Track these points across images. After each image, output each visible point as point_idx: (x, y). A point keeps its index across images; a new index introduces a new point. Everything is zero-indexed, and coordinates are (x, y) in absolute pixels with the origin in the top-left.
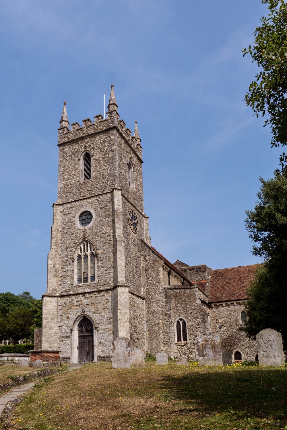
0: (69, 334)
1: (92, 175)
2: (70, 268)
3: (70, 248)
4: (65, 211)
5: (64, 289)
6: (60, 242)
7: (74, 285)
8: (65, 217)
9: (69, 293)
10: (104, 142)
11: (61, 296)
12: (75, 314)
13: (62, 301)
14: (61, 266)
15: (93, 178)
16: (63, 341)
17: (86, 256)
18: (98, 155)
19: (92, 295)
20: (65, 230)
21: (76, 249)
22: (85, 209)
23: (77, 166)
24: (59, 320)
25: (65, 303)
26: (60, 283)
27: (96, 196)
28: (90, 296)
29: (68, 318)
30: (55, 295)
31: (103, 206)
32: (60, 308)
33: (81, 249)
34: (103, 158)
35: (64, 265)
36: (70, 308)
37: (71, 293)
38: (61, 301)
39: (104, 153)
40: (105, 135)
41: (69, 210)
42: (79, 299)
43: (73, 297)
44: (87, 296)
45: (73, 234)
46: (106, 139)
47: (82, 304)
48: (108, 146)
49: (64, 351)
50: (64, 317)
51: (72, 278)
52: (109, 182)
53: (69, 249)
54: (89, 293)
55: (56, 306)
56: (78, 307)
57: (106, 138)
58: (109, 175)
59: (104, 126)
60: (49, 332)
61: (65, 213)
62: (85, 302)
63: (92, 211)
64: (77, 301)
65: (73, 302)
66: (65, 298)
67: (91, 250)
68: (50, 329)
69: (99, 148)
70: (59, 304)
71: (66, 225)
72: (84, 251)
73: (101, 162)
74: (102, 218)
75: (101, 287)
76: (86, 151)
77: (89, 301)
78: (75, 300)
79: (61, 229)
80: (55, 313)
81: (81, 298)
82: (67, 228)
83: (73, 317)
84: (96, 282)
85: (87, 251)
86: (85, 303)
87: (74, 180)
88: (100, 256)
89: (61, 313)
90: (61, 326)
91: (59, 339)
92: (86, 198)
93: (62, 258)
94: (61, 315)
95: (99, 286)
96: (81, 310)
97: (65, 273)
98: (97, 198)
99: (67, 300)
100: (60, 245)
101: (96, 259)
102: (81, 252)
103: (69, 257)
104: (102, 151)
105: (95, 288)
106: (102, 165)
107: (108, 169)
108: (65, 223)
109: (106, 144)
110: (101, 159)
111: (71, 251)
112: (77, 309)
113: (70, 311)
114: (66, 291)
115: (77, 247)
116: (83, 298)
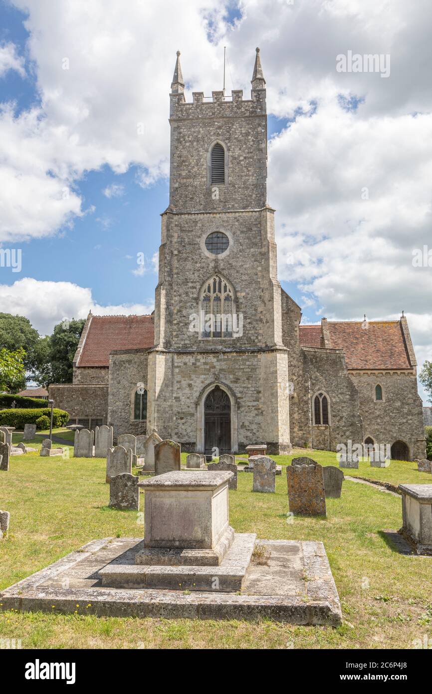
0: (192, 410)
1: (229, 179)
3: (192, 282)
4: (184, 226)
5: (183, 343)
6: (175, 271)
7: (199, 339)
8: (183, 235)
9: (190, 349)
10: (247, 134)
11: (179, 353)
12: (202, 382)
13: (180, 360)
15: (230, 184)
16: (182, 418)
18: (237, 152)
19: (230, 356)
20: (184, 254)
21: (201, 286)
22: (218, 228)
23: (202, 160)
24: (176, 388)
25: (185, 364)
27: (235, 213)
28: (226, 357)
29: (190, 385)
31: (245, 229)
32: (177, 370)
33: (209, 288)
34: (245, 158)
35: (181, 307)
36: (194, 371)
37: (194, 349)
38: (178, 360)
39: (246, 151)
40: (248, 124)
41: (189, 224)
42: (209, 361)
43: (199, 356)
44: (221, 356)
45: (196, 262)
46: (250, 130)
47: (214, 368)
49: (185, 433)
50: (185, 383)
52: (254, 196)
53: (190, 285)
54: (224, 353)
55: (171, 367)
56: (207, 372)
57: (251, 128)
58: (256, 186)
59: (247, 110)
60: (162, 406)
61: (184, 228)
62: (218, 365)
63: (229, 234)
64: (205, 363)
65: (198, 364)
66: (185, 357)
67: (225, 291)
68: (165, 400)
69: (239, 141)
70: (176, 364)
71: (184, 246)
72: (215, 292)
73: (242, 163)
74: (245, 247)
75: (243, 346)
76: (218, 140)
77: (224, 365)
78: (202, 361)
79: (176, 252)
80: (170, 377)
81: (211, 358)
82: (188, 251)
83: (198, 385)
84: (234, 338)
85: (220, 291)
87: (198, 180)
88: (241, 301)
89: (178, 377)
91: (176, 415)
92: (219, 213)
94: (179, 382)
95: (239, 345)
96: (212, 376)
97: (183, 318)
98: (237, 215)
99: (190, 360)
100: (175, 276)
102: (209, 291)
103: (191, 296)
104: (244, 146)
105: (234, 348)
106: (245, 169)
107: (253, 176)
108: (183, 244)
109: (250, 138)
110: (242, 158)
111: (194, 288)
112: (205, 374)
113: (193, 376)
114: (185, 346)
115: (204, 282)
116: (215, 360)
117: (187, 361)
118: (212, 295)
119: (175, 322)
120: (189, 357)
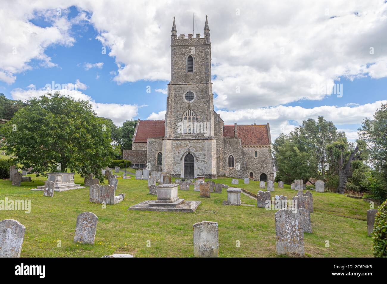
0: (179, 162)
1: (194, 70)
6: (173, 107)
7: (182, 134)
8: (176, 93)
9: (179, 138)
10: (202, 52)
11: (174, 140)
12: (183, 151)
14: (174, 122)
15: (195, 72)
16: (175, 165)
17: (190, 118)
18: (198, 59)
19: (194, 141)
20: (177, 101)
21: (183, 113)
22: (190, 90)
23: (184, 62)
24: (173, 153)
25: (177, 144)
26: (173, 132)
27: (197, 84)
28: (193, 142)
29: (179, 152)
30: (170, 139)
31: (201, 91)
32: (174, 146)
33: (186, 114)
34: (201, 62)
35: (175, 122)
36: (180, 147)
37: (180, 138)
38: (174, 143)
39: (202, 59)
40: (202, 48)
41: (179, 89)
43: (182, 141)
44: (191, 141)
45: (181, 104)
47: (188, 145)
49: (177, 171)
50: (176, 152)
52: (204, 77)
53: (179, 113)
54: (192, 140)
55: (171, 145)
56: (185, 147)
57: (203, 50)
58: (205, 73)
59: (202, 42)
60: (168, 160)
61: (177, 90)
62: (190, 145)
63: (194, 93)
64: (185, 144)
65: (182, 144)
67: (193, 115)
69: (199, 55)
70: (173, 144)
73: (200, 64)
74: (200, 98)
75: (199, 137)
76: (190, 54)
77: (192, 144)
78: (183, 143)
79: (173, 100)
80: (171, 149)
81: (187, 142)
83: (182, 153)
84: (196, 134)
85: (191, 115)
86: (190, 146)
87: (182, 71)
88: (199, 119)
89: (174, 149)
90: (174, 157)
91: (173, 164)
92: (190, 84)
93: (175, 117)
94: (175, 151)
95: (198, 137)
96: (187, 149)
97: (176, 126)
98: (198, 85)
99: (179, 142)
100: (173, 109)
101: (196, 121)
102: (186, 116)
103: (179, 117)
104: (201, 57)
105: (196, 138)
106: (201, 66)
107: (204, 69)
108: (176, 97)
111: (180, 114)
112: (184, 148)
113: (180, 149)
114: (177, 137)
115: (184, 112)
116: (188, 143)
117: (178, 143)
118: (188, 117)
119: (173, 128)
120: (178, 141)
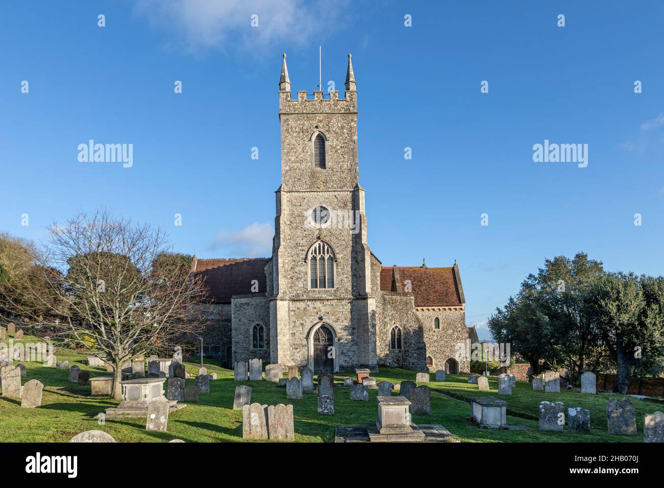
0: (304, 342)
1: (329, 164)
2: (302, 269)
4: (294, 201)
5: (295, 292)
6: (289, 238)
7: (308, 289)
8: (294, 209)
9: (302, 297)
10: (343, 128)
11: (293, 300)
12: (310, 322)
13: (294, 306)
14: (291, 266)
15: (329, 168)
16: (296, 349)
17: (323, 259)
18: (335, 142)
19: (332, 302)
20: (295, 224)
21: (309, 249)
22: (320, 204)
23: (307, 148)
24: (292, 327)
25: (298, 309)
26: (289, 285)
27: (334, 190)
28: (329, 303)
29: (302, 324)
31: (342, 205)
32: (292, 313)
33: (315, 250)
34: (341, 147)
35: (294, 266)
36: (305, 314)
37: (305, 297)
39: (342, 141)
40: (343, 119)
41: (298, 200)
42: (316, 306)
43: (309, 303)
44: (326, 303)
45: (305, 231)
46: (345, 125)
47: (320, 311)
48: (347, 133)
50: (298, 323)
51: (306, 280)
52: (349, 178)
53: (300, 248)
54: (327, 300)
55: (288, 311)
56: (314, 315)
57: (345, 123)
58: (350, 170)
59: (342, 108)
61: (294, 204)
62: (323, 309)
63: (329, 208)
64: (314, 308)
65: (308, 308)
66: (298, 303)
67: (328, 253)
69: (336, 133)
70: (291, 309)
71: (295, 219)
72: (320, 253)
73: (339, 151)
76: (319, 132)
77: (328, 309)
78: (311, 306)
79: (288, 222)
81: (318, 304)
82: (297, 222)
83: (308, 324)
84: (335, 289)
85: (324, 253)
86: (323, 311)
87: (304, 164)
88: (339, 261)
89: (294, 319)
90: (294, 333)
92: (321, 191)
94: (295, 322)
95: (339, 294)
96: (318, 317)
97: (295, 274)
98: (336, 193)
99: (301, 305)
100: (288, 241)
101: (335, 264)
102: (315, 253)
104: (341, 138)
105: (335, 296)
106: (341, 156)
107: (348, 162)
108: (294, 216)
109: (345, 130)
110: (339, 147)
111: (303, 250)
113: (304, 318)
114: (298, 295)
115: (311, 246)
116: (321, 305)
117: (299, 306)
118: (318, 256)
120: (301, 303)
